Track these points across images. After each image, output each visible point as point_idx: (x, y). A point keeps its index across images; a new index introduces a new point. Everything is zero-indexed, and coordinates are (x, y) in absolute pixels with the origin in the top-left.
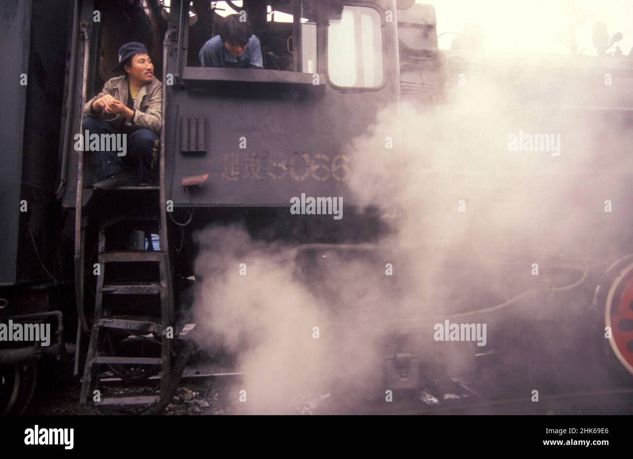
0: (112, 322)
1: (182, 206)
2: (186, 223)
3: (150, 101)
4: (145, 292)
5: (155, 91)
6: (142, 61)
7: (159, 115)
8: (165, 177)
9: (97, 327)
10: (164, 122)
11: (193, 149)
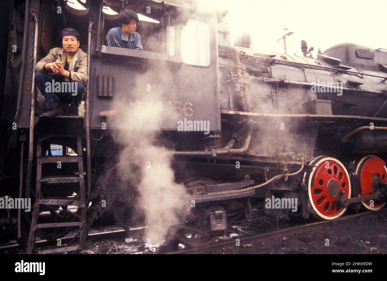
0: (48, 201)
1: (98, 129)
2: (100, 139)
3: (80, 65)
4: (69, 182)
5: (83, 59)
6: (66, 39)
7: (86, 73)
8: (89, 111)
9: (38, 205)
10: (89, 78)
11: (105, 95)
